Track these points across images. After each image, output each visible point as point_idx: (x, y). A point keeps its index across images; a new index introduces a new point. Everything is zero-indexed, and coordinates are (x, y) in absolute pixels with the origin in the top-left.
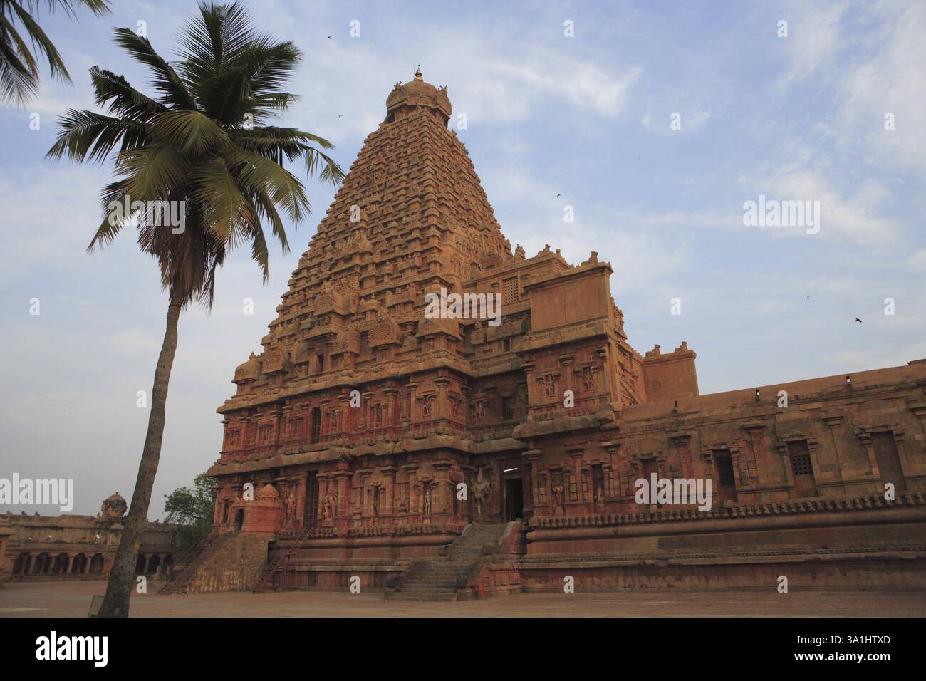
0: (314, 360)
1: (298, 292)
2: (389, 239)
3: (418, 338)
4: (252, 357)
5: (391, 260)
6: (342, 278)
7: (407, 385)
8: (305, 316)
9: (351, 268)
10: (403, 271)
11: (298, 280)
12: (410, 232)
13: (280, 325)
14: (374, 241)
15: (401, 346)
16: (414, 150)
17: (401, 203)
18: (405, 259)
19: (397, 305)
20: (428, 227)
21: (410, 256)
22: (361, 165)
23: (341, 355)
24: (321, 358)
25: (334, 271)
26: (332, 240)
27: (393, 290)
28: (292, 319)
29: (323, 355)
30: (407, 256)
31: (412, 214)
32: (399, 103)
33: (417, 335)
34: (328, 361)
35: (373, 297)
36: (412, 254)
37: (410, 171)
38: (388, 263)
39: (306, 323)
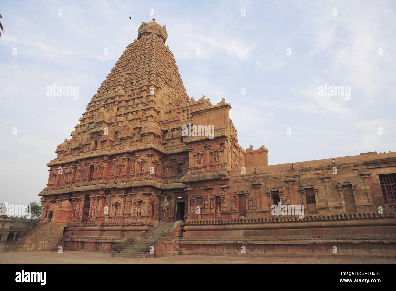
0: (93, 143)
1: (90, 112)
2: (132, 90)
3: (141, 135)
4: (66, 141)
5: (132, 99)
6: (110, 106)
7: (134, 156)
8: (92, 123)
9: (114, 102)
10: (137, 104)
11: (90, 107)
12: (142, 87)
13: (80, 127)
14: (126, 91)
15: (133, 138)
16: (148, 52)
17: (140, 74)
18: (139, 99)
19: (133, 119)
20: (151, 85)
21: (141, 98)
22: (124, 57)
23: (105, 141)
24: (96, 142)
25: (106, 103)
26: (107, 89)
27: (132, 113)
28: (85, 125)
29: (97, 141)
30: (140, 98)
31: (144, 79)
32: (143, 31)
33: (141, 133)
34: (99, 143)
35: (123, 115)
36: (142, 97)
37: (145, 61)
38: (131, 100)
39: (92, 126)
